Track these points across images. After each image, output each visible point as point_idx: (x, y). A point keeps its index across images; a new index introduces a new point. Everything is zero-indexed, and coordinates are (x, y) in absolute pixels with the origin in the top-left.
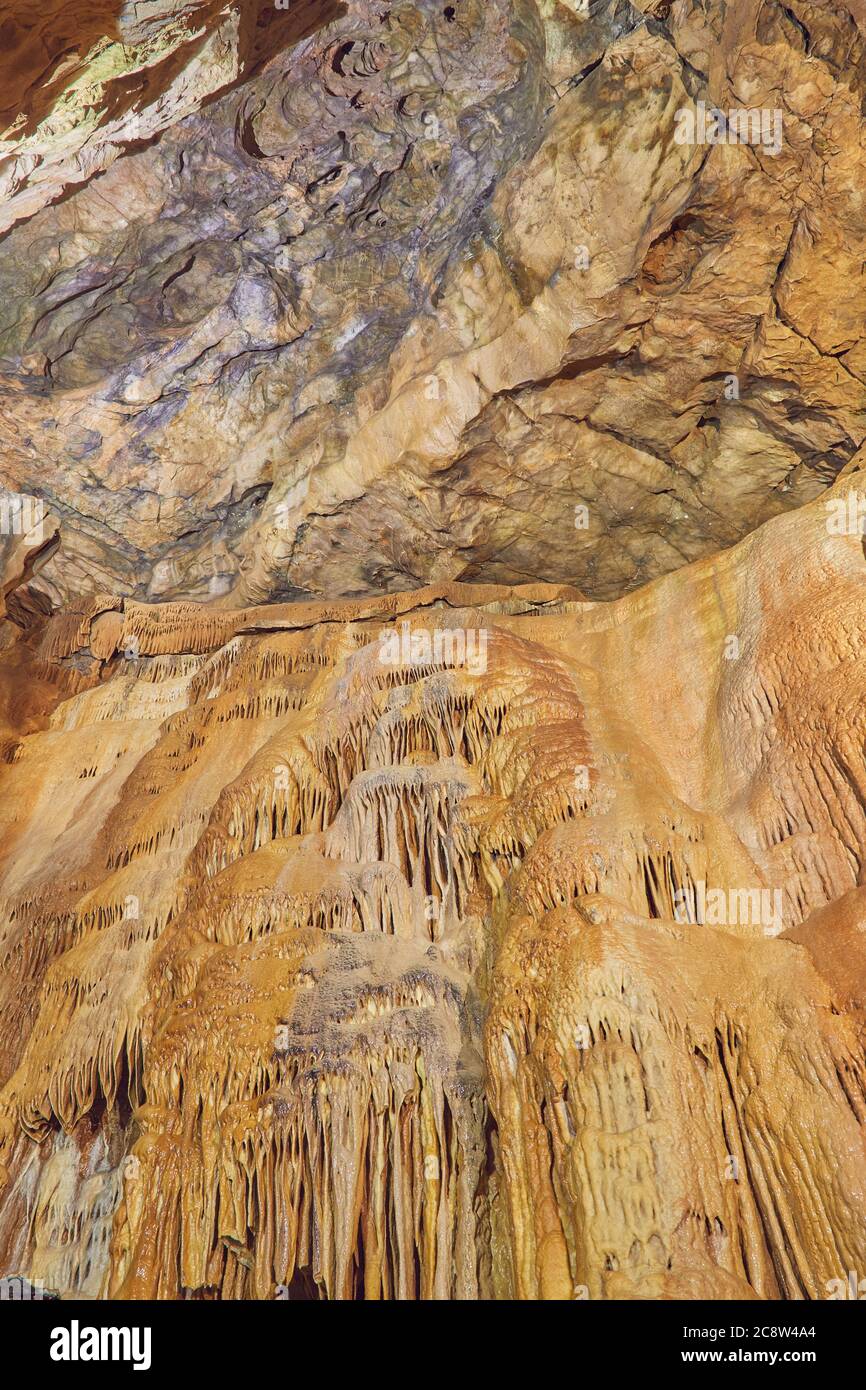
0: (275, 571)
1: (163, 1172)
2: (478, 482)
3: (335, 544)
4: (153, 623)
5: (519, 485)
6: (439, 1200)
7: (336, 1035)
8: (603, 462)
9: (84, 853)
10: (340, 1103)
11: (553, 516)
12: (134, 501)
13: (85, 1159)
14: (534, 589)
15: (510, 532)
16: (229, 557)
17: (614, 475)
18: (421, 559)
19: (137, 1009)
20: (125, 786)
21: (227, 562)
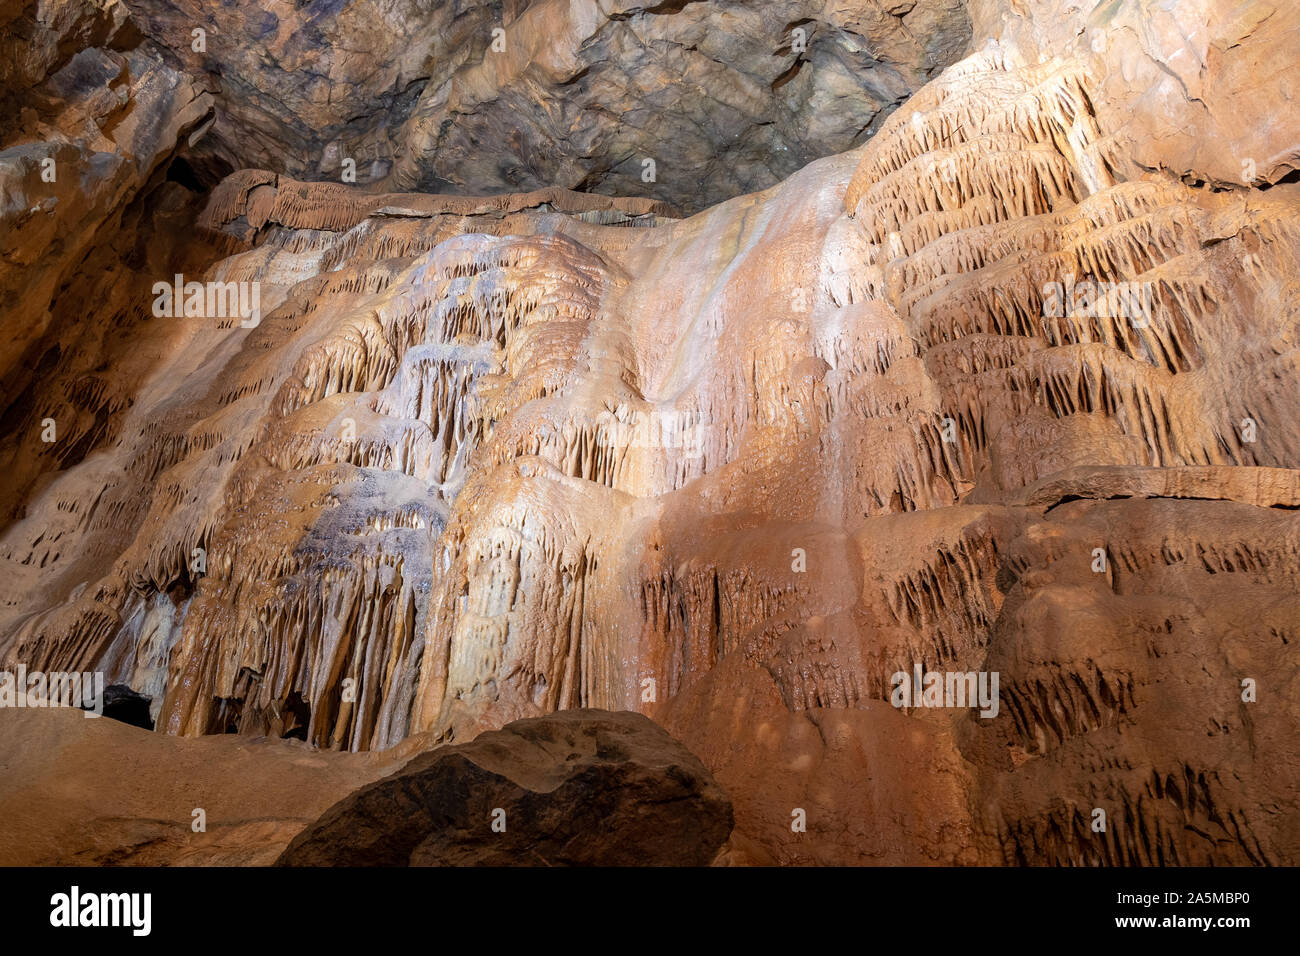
0: (422, 162)
1: (210, 622)
2: (596, 98)
3: (474, 142)
4: (301, 200)
5: (634, 103)
6: (398, 659)
7: (343, 542)
8: (711, 90)
9: (204, 389)
10: (337, 588)
11: (666, 136)
12: (308, 83)
13: (178, 613)
14: (631, 202)
15: (627, 146)
16: (390, 144)
17: (722, 103)
18: (547, 164)
19: (214, 511)
20: (247, 339)
21: (388, 148)
